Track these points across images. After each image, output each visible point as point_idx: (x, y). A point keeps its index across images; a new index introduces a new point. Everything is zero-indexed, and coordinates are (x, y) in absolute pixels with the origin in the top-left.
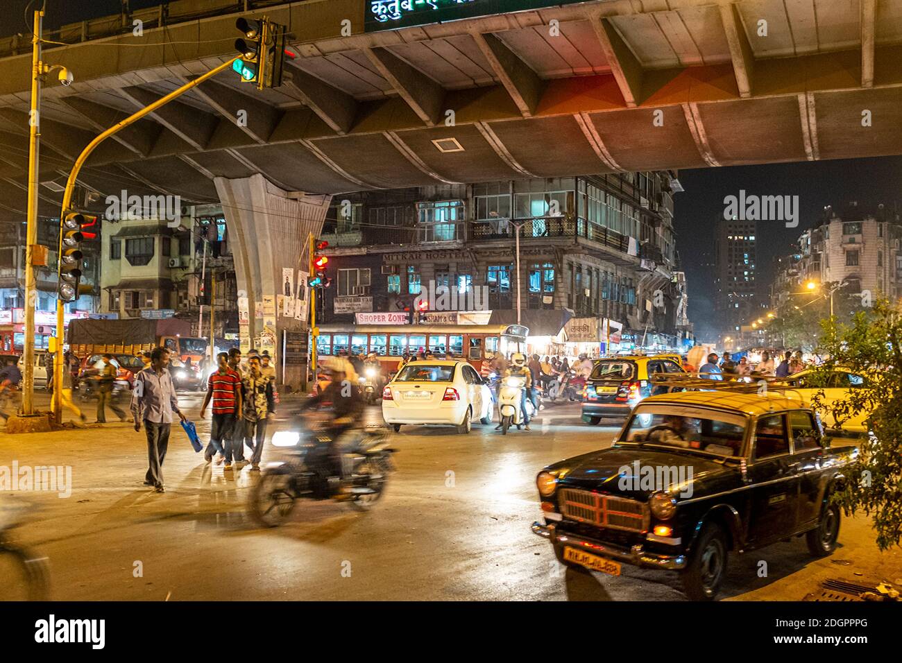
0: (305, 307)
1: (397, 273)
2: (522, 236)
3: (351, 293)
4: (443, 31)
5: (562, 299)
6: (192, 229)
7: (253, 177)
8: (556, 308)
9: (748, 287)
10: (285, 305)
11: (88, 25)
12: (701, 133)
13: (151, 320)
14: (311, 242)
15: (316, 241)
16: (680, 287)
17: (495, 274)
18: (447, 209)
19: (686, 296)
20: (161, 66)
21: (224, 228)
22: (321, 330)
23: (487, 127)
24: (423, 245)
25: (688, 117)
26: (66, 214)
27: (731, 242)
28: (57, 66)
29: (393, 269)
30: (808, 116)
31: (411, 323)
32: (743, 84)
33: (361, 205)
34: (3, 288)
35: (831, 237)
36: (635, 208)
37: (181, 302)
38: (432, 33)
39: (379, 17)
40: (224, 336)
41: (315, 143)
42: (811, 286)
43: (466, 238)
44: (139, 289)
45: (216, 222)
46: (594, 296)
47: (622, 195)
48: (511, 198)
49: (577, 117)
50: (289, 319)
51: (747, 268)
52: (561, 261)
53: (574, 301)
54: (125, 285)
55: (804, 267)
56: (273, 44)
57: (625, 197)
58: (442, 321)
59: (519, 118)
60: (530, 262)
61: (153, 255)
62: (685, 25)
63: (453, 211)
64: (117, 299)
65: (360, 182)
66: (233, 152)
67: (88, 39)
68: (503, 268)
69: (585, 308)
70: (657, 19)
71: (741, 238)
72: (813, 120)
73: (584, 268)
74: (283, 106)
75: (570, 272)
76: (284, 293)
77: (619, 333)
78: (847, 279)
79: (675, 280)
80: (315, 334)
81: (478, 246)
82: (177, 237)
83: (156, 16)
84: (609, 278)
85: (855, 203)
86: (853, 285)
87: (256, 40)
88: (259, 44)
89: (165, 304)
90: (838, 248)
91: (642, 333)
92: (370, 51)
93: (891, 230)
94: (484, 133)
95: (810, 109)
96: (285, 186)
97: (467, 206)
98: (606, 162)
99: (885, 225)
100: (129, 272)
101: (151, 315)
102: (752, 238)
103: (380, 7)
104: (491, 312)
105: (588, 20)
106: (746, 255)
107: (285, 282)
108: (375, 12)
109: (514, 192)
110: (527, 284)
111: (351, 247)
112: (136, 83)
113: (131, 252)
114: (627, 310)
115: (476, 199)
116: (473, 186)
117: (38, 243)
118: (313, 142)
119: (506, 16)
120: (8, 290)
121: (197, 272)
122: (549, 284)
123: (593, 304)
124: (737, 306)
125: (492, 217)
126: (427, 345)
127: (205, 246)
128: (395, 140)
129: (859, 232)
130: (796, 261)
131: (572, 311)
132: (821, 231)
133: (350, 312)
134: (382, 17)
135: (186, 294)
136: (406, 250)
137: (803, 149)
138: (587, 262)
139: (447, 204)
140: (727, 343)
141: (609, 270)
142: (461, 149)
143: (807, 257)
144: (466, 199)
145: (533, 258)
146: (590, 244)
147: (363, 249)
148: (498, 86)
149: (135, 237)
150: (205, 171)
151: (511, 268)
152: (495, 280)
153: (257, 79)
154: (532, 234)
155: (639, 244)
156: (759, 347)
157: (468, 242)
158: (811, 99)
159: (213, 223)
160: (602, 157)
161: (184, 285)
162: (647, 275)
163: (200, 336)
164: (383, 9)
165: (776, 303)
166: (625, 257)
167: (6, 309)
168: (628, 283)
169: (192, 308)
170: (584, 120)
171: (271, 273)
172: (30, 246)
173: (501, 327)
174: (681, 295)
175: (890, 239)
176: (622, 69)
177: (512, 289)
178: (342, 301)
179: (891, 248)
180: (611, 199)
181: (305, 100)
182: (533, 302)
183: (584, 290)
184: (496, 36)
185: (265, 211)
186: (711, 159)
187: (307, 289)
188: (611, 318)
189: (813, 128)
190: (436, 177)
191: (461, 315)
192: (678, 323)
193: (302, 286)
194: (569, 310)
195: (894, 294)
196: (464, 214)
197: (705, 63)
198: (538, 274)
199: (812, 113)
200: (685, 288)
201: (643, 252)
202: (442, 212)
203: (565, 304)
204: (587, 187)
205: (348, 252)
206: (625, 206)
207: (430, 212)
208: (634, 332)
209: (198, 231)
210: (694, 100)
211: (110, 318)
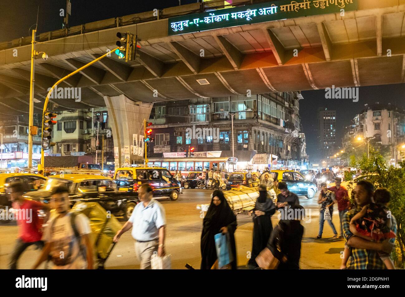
0: (143, 151)
1: (181, 135)
2: (234, 119)
3: (161, 144)
4: (201, 35)
5: (252, 146)
6: (93, 118)
7: (120, 96)
8: (249, 150)
9: (332, 139)
10: (134, 150)
11: (51, 33)
12: (310, 76)
13: (76, 156)
14: (145, 123)
15: (147, 123)
16: (303, 140)
17: (223, 135)
18: (202, 108)
19: (305, 144)
20: (82, 50)
21: (106, 117)
22: (149, 160)
23: (220, 74)
24: (192, 123)
25: (304, 69)
26: (45, 113)
27: (325, 120)
28: (42, 52)
29: (179, 134)
30: (355, 68)
31: (187, 157)
32: (327, 55)
33: (165, 106)
34: (11, 143)
35: (368, 117)
36: (282, 107)
37: (88, 149)
38: (196, 36)
39: (174, 29)
40: (106, 163)
41: (147, 81)
42: (359, 139)
43: (210, 120)
44: (69, 143)
45: (103, 114)
46: (265, 144)
47: (277, 101)
48: (229, 103)
49: (258, 70)
50: (136, 156)
51: (332, 131)
52: (251, 129)
53: (257, 147)
54: (64, 141)
55: (357, 131)
56: (132, 43)
57: (278, 102)
58: (200, 156)
59: (233, 70)
60: (238, 130)
61: (76, 128)
62: (302, 31)
63: (205, 109)
64: (60, 148)
65: (165, 98)
66: (112, 85)
67: (51, 39)
68: (226, 133)
69: (262, 149)
70: (291, 29)
71: (329, 118)
72: (357, 70)
73: (261, 132)
74: (133, 66)
75: (255, 134)
76: (134, 145)
77: (276, 160)
78: (375, 135)
79: (300, 137)
80: (146, 162)
81: (216, 124)
82: (86, 121)
83: (80, 29)
84: (272, 136)
85: (378, 103)
86: (378, 138)
87: (125, 41)
88: (126, 43)
89: (81, 150)
90: (371, 122)
91: (286, 160)
92: (170, 43)
93: (394, 114)
94: (218, 77)
95: (356, 65)
96: (134, 100)
97: (211, 106)
98: (270, 88)
99: (391, 112)
100: (65, 136)
101: (75, 154)
102: (334, 118)
103: (175, 25)
104: (221, 151)
105: (262, 30)
106: (331, 126)
107: (134, 140)
108: (172, 27)
109: (230, 100)
110: (236, 140)
111: (161, 125)
112: (72, 57)
113: (66, 127)
114: (280, 150)
115: (214, 103)
116: (213, 98)
117: (34, 125)
118: (146, 81)
119: (227, 29)
120: (13, 144)
121: (95, 136)
122: (246, 139)
123: (265, 148)
124: (328, 148)
125: (221, 111)
126: (194, 166)
127: (98, 124)
128: (180, 80)
129: (380, 115)
130: (353, 128)
131: (256, 151)
132: (363, 115)
133: (161, 152)
134: (175, 29)
135: (90, 145)
136: (185, 125)
137: (353, 82)
138: (262, 130)
139: (202, 106)
140: (324, 164)
141: (272, 133)
142: (209, 83)
143: (357, 126)
144: (210, 104)
145: (239, 128)
146: (263, 122)
147: (166, 125)
148: (224, 56)
149: (68, 121)
150: (100, 94)
151: (230, 133)
152: (223, 138)
153: (125, 57)
154: (238, 118)
155: (284, 122)
156: (337, 165)
157: (211, 122)
158: (356, 61)
159: (101, 115)
160: (268, 86)
161: (89, 141)
162: (288, 135)
163: (96, 163)
164: (176, 26)
165: (345, 146)
166: (278, 127)
167: (12, 152)
168: (280, 138)
169: (92, 151)
170: (261, 71)
171: (128, 136)
172: (30, 126)
173: (226, 158)
174: (303, 143)
175: (394, 118)
176: (276, 50)
177: (230, 142)
178: (157, 147)
179: (394, 122)
180: (272, 103)
181: (143, 63)
182: (239, 147)
183: (261, 142)
184: (223, 36)
185: (125, 110)
186: (314, 86)
187: (143, 143)
188: (273, 153)
189: (357, 73)
190: (198, 95)
191: (208, 153)
192: (302, 156)
193: (141, 142)
194: (254, 150)
195: (396, 142)
196: (209, 110)
197: (311, 46)
198: (241, 135)
199: (356, 67)
200: (305, 141)
201: (286, 125)
202: (200, 109)
203: (253, 148)
204: (262, 98)
205: (160, 127)
206: (278, 106)
207: (195, 109)
208: (282, 160)
209: (95, 118)
210: (307, 62)
211: (57, 156)
